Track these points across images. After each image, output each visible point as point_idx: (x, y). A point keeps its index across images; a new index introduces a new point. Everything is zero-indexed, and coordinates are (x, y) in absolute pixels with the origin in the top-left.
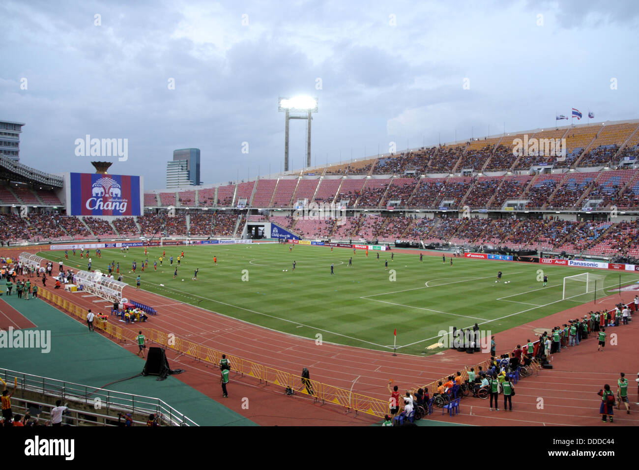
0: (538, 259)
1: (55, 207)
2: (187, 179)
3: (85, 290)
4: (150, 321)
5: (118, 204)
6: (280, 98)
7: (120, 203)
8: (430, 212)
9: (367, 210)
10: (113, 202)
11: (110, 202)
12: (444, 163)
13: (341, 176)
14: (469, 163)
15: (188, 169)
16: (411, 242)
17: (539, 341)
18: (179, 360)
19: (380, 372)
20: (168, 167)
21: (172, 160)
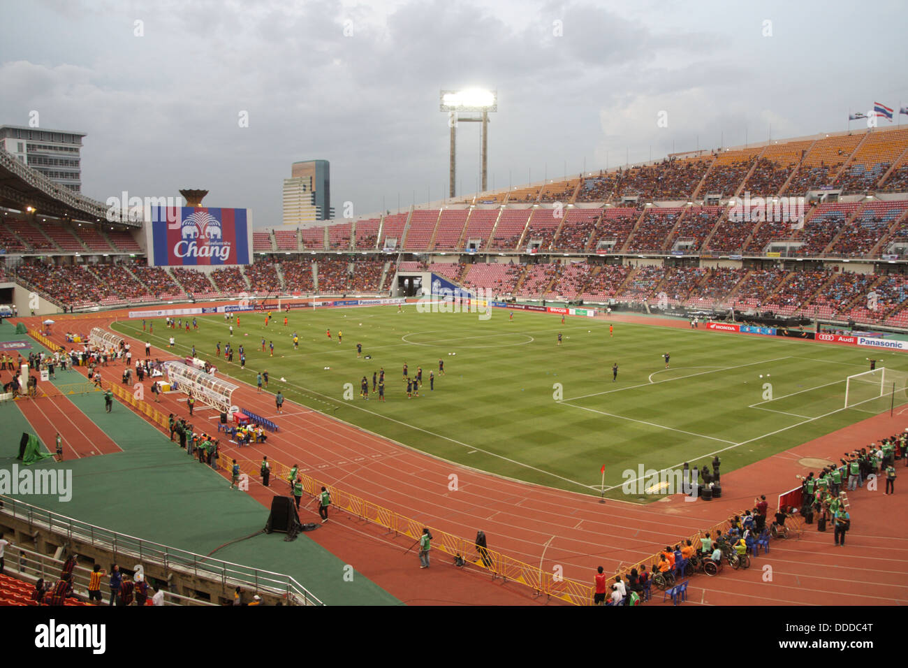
0: (814, 334)
1: (133, 255)
2: (312, 204)
3: (181, 390)
4: (270, 442)
5: (217, 248)
6: (442, 93)
7: (221, 247)
8: (659, 258)
9: (567, 255)
10: (210, 246)
11: (207, 246)
12: (681, 184)
13: (531, 205)
14: (716, 186)
15: (314, 190)
16: (630, 303)
17: (802, 486)
18: (312, 508)
19: (581, 529)
20: (284, 187)
21: (290, 177)
